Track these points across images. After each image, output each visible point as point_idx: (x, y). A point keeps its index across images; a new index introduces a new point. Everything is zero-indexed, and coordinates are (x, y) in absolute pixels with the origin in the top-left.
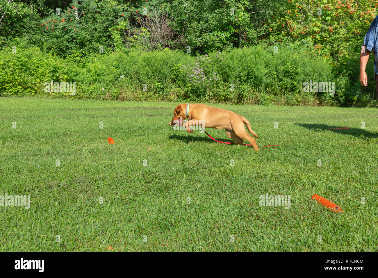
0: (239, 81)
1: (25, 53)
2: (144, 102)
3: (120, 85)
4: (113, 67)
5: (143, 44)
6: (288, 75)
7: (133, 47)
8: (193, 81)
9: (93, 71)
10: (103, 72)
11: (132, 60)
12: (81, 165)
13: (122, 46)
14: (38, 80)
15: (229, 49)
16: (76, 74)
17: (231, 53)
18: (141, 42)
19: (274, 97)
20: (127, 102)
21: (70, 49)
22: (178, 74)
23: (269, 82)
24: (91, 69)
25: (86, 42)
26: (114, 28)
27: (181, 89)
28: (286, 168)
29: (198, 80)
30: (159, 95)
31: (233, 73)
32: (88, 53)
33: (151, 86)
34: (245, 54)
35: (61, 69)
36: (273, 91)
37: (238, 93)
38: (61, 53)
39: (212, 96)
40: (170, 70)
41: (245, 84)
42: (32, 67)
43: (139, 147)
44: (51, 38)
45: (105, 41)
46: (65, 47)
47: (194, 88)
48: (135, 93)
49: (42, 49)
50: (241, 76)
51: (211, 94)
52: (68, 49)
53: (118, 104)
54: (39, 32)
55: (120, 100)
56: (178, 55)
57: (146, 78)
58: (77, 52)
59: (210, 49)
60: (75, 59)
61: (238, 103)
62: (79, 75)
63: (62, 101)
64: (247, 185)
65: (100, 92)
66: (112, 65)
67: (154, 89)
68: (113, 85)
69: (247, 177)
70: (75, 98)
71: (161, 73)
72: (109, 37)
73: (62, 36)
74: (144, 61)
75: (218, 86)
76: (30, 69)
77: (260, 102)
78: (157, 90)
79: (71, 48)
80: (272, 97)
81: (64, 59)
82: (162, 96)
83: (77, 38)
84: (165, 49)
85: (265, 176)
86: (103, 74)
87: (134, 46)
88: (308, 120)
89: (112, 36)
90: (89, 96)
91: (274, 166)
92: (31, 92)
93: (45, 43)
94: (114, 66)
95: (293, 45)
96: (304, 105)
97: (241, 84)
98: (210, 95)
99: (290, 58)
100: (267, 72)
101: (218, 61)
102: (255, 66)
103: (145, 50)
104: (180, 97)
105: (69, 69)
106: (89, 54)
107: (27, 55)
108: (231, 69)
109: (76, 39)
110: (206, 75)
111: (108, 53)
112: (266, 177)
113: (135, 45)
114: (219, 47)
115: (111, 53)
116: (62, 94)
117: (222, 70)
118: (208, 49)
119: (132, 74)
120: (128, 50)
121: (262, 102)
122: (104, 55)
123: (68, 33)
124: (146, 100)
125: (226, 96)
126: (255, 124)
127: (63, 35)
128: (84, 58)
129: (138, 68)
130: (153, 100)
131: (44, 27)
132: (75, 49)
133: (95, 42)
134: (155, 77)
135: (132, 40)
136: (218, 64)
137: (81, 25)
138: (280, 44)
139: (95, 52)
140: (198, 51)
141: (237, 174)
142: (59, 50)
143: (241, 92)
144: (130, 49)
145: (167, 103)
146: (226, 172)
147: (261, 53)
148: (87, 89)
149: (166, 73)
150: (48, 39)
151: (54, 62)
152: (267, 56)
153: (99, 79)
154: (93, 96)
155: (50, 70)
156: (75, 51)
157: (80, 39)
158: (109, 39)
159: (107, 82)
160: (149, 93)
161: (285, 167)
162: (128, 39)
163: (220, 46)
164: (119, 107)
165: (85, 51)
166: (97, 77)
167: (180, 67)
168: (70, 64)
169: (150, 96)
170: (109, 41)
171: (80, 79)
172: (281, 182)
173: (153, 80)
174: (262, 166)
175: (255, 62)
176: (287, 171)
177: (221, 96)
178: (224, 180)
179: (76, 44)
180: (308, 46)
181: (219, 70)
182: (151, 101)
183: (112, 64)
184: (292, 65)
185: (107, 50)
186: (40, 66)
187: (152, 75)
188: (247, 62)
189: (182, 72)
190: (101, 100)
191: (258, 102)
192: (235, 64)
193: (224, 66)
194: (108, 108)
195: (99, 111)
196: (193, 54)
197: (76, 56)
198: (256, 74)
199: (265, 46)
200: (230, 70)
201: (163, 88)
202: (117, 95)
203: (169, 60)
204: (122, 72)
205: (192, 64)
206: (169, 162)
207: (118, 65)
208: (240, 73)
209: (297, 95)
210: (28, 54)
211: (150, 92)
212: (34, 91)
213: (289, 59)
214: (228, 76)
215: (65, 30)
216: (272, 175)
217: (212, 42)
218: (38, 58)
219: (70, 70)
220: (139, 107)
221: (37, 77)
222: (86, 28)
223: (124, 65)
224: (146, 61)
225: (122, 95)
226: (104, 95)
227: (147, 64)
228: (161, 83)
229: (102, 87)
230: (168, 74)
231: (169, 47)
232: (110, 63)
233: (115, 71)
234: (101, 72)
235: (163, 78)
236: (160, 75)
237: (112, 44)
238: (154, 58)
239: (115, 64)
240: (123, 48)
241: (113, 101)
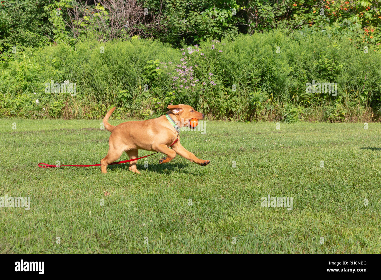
0: (249, 84)
2: (100, 120)
4: (51, 67)
5: (98, 30)
6: (325, 75)
7: (83, 35)
8: (176, 87)
9: (21, 73)
10: (37, 74)
11: (81, 55)
13: (65, 33)
15: (232, 35)
17: (235, 43)
18: (95, 27)
19: (304, 109)
20: (74, 121)
22: (153, 77)
23: (296, 86)
24: (17, 69)
25: (9, 28)
26: (53, 6)
27: (160, 98)
28: (321, 220)
29: (185, 85)
30: (125, 108)
31: (238, 72)
32: (13, 45)
33: (112, 95)
34: (256, 44)
36: (303, 99)
37: (248, 103)
39: (207, 108)
40: (140, 71)
41: (258, 89)
43: (90, 192)
45: (39, 27)
47: (179, 98)
48: (86, 106)
50: (252, 78)
51: (206, 105)
53: (61, 124)
55: (64, 117)
56: (153, 47)
57: (104, 83)
59: (203, 36)
61: (248, 119)
64: (259, 248)
65: (32, 106)
66: (49, 63)
67: (117, 100)
68: (52, 94)
69: (260, 235)
71: (128, 75)
72: (45, 20)
74: (101, 57)
75: (217, 94)
77: (283, 117)
78: (121, 101)
80: (301, 109)
82: (129, 111)
84: (133, 38)
85: (287, 233)
86: (36, 78)
87: (84, 33)
88: (356, 144)
89: (49, 19)
90: (16, 113)
91: (302, 217)
94: (53, 66)
95: (330, 28)
96: (351, 120)
97: (252, 90)
98: (205, 107)
99: (327, 48)
100: (291, 70)
101: (215, 54)
102: (273, 61)
103: (101, 40)
104: (157, 111)
106: (14, 47)
108: (235, 66)
110: (197, 77)
111: (43, 45)
112: (289, 234)
113: (86, 32)
114: (216, 33)
115: (49, 45)
117: (222, 67)
118: (200, 37)
119: (82, 77)
120: (75, 40)
121: (285, 117)
122: (37, 48)
125: (230, 109)
126: (274, 151)
129: (90, 68)
130: (115, 117)
133: (22, 28)
134: (118, 81)
135: (82, 25)
136: (215, 59)
138: (311, 27)
139: (23, 45)
140: (184, 39)
141: (244, 231)
143: (253, 102)
144: (78, 38)
146: (227, 228)
147: (282, 41)
148: (11, 102)
149: (135, 74)
152: (291, 45)
153: (30, 86)
154: (22, 113)
158: (44, 24)
159: (43, 90)
160: (109, 105)
161: (319, 219)
162: (74, 23)
163: (218, 32)
164: (61, 130)
165: (7, 42)
166: (27, 83)
167: (157, 65)
170: (44, 26)
172: (313, 241)
173: (114, 85)
174: (282, 217)
175: (272, 55)
176: (322, 223)
177: (222, 109)
178: (223, 240)
180: (353, 30)
181: (218, 69)
182: (113, 118)
183: (50, 62)
184: (330, 59)
185: (42, 41)
187: (114, 77)
188: (260, 55)
189: (160, 74)
190: (33, 119)
191: (279, 118)
192: (240, 59)
193: (224, 62)
194: (43, 131)
195: (30, 136)
196: (177, 44)
198: (276, 74)
199: (288, 31)
200: (233, 68)
201: (131, 99)
202: (59, 111)
204: (67, 75)
205: (176, 61)
206: (137, 214)
207: (59, 64)
208: (250, 73)
209: (339, 106)
211: (111, 104)
213: (325, 50)
214: (231, 78)
216: (299, 231)
217: (205, 26)
222: (8, 7)
223: (69, 63)
224: (104, 57)
225: (67, 109)
226: (38, 111)
227: (105, 61)
228: (128, 91)
229: (35, 99)
230: (139, 76)
231: (140, 33)
232: (47, 61)
233: (55, 73)
234: (32, 75)
235: (131, 83)
236: (126, 78)
237: (50, 30)
238: (115, 51)
239: (55, 62)
240: (67, 36)
241: (53, 120)
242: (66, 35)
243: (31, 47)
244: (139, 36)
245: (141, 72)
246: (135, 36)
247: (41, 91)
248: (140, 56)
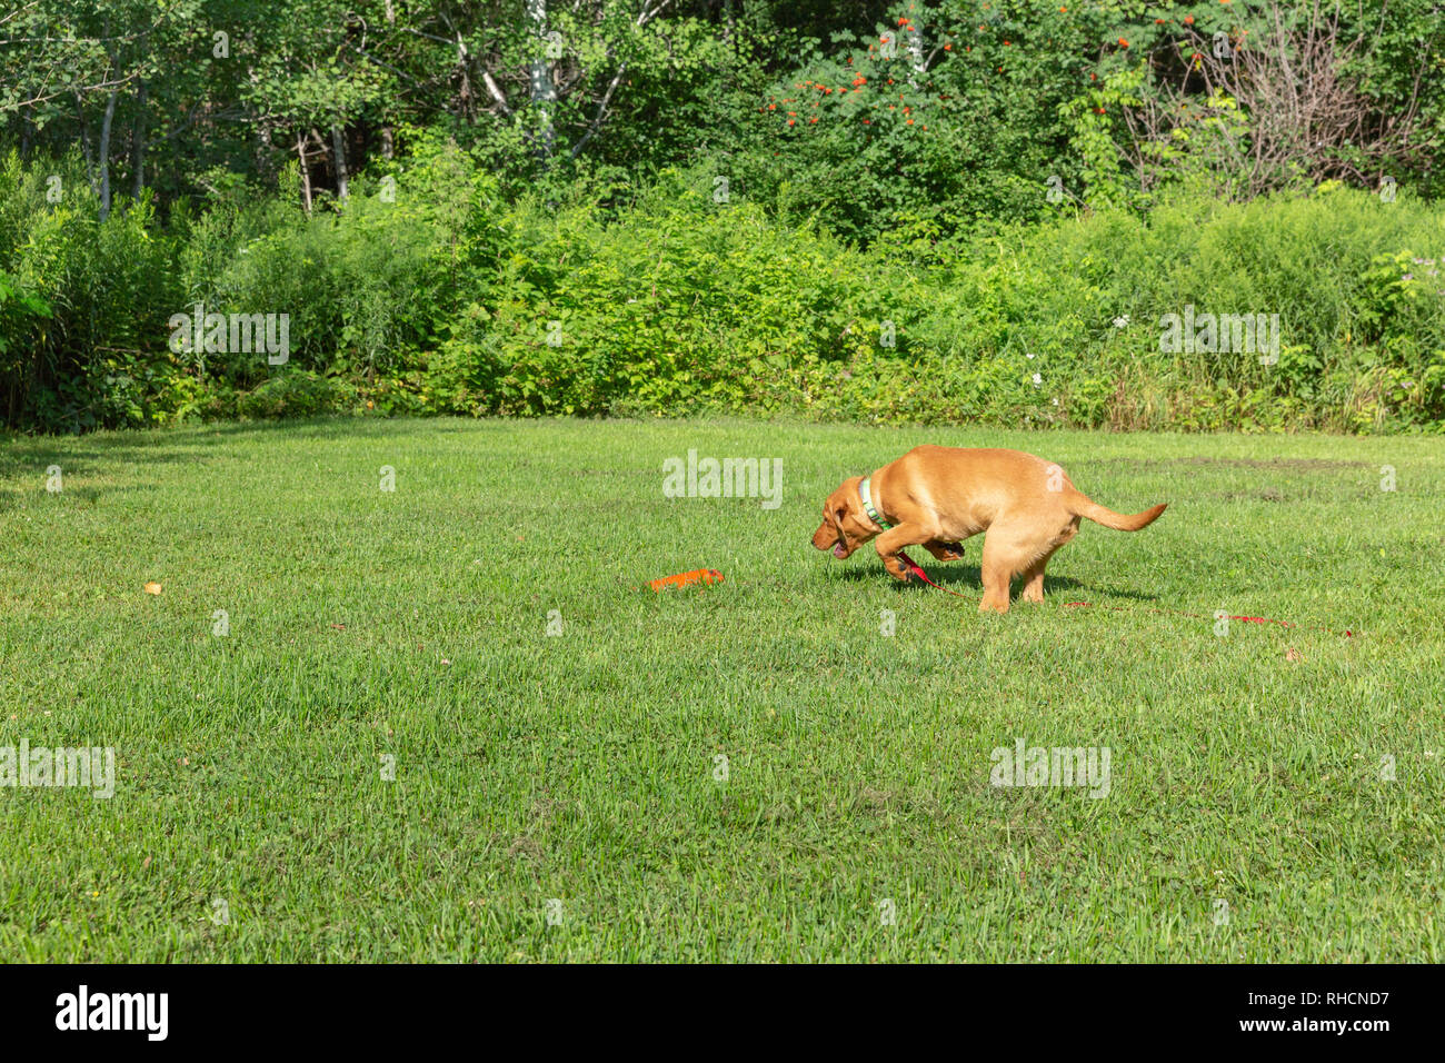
1: (707, 229)
2: (1222, 435)
3: (1112, 361)
4: (1079, 280)
5: (1214, 167)
7: (1169, 185)
9: (992, 298)
10: (1036, 301)
11: (1169, 243)
12: (988, 718)
13: (1117, 181)
14: (756, 345)
16: (914, 314)
18: (1207, 158)
20: (1144, 438)
21: (884, 206)
22: (1391, 304)
24: (981, 287)
25: (958, 171)
26: (1085, 102)
27: (1410, 371)
30: (1297, 401)
32: (968, 218)
33: (1258, 360)
35: (852, 295)
38: (848, 223)
40: (1350, 286)
42: (733, 291)
44: (808, 164)
46: (866, 198)
48: (1180, 394)
49: (771, 212)
52: (880, 206)
53: (1106, 443)
54: (759, 138)
55: (1113, 425)
58: (917, 217)
60: (910, 248)
62: (929, 317)
63: (858, 432)
65: (1020, 391)
66: (1073, 269)
67: (1273, 374)
68: (1080, 358)
70: (912, 419)
71: (1310, 300)
72: (1060, 143)
73: (852, 151)
74: (1229, 247)
76: (724, 299)
78: (1286, 380)
79: (893, 201)
81: (863, 250)
82: (1310, 408)
83: (918, 156)
84: (1323, 187)
86: (1034, 313)
87: (1173, 179)
89: (1071, 141)
90: (975, 412)
92: (728, 395)
93: (784, 186)
94: (1083, 276)
103: (1225, 198)
104: (1401, 409)
105: (885, 292)
106: (970, 224)
107: (714, 238)
109: (915, 161)
111: (1055, 216)
113: (1178, 175)
115: (1069, 215)
116: (854, 405)
119: (1168, 307)
120: (1146, 197)
122: (1035, 227)
123: (878, 137)
124: (1232, 424)
127: (856, 147)
128: (947, 242)
129: (1196, 280)
130: (1267, 428)
131: (779, 118)
132: (910, 206)
133: (995, 168)
135: (1166, 155)
137: (934, 97)
139: (997, 216)
142: (842, 211)
144: (1155, 192)
145: (1342, 439)
148: (962, 379)
149: (1334, 297)
150: (794, 167)
151: (822, 266)
153: (1015, 334)
154: (992, 411)
155: (806, 298)
156: (908, 213)
157: (931, 161)
158: (1058, 152)
159: (1053, 345)
160: (1250, 392)
162: (1143, 149)
165: (952, 211)
166: (1007, 325)
167: (1404, 267)
168: (887, 269)
169: (1252, 409)
170: (1058, 160)
171: (935, 337)
179: (912, 185)
182: (1259, 429)
183: (1075, 265)
186: (763, 286)
187: (1267, 307)
189: (1413, 294)
190: (1025, 428)
197: (914, 237)
201: (1317, 371)
202: (1098, 407)
203: (1347, 238)
204: (1123, 302)
207: (1101, 270)
210: (718, 233)
211: (1254, 387)
212: (741, 394)
215: (868, 126)
218: (757, 250)
219: (890, 295)
220: (1206, 456)
221: (753, 333)
222: (959, 112)
223: (1131, 265)
224: (1238, 248)
225: (1123, 402)
226: (1039, 407)
227: (1240, 260)
228: (1309, 348)
229: (1030, 372)
230: (1344, 303)
231: (1343, 174)
232: (1066, 262)
233: (1088, 297)
234: (1022, 303)
235: (1319, 324)
236: (1303, 308)
237: (1075, 173)
238: (1272, 230)
239: (1091, 266)
240: (1124, 189)
241: (1080, 433)
242: (1119, 186)
243: (1018, 223)
244: (1340, 182)
245: (1354, 291)
246: (1329, 181)
247: (1049, 347)
248: (1351, 242)
